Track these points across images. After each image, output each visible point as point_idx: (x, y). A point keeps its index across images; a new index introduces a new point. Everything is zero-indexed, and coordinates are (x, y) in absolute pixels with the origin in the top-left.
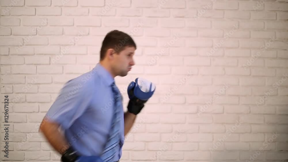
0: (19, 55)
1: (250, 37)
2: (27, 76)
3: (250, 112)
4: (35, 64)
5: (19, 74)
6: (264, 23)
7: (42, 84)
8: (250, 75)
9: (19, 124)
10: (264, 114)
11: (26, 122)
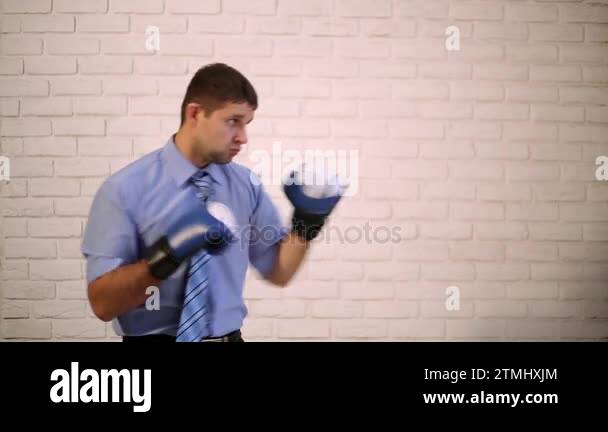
0: (40, 116)
1: (528, 78)
2: (57, 160)
3: (528, 237)
4: (73, 136)
5: (41, 156)
6: (558, 50)
7: (89, 177)
8: (528, 158)
9: (41, 261)
10: (557, 241)
11: (55, 258)
